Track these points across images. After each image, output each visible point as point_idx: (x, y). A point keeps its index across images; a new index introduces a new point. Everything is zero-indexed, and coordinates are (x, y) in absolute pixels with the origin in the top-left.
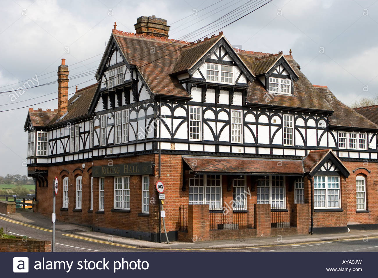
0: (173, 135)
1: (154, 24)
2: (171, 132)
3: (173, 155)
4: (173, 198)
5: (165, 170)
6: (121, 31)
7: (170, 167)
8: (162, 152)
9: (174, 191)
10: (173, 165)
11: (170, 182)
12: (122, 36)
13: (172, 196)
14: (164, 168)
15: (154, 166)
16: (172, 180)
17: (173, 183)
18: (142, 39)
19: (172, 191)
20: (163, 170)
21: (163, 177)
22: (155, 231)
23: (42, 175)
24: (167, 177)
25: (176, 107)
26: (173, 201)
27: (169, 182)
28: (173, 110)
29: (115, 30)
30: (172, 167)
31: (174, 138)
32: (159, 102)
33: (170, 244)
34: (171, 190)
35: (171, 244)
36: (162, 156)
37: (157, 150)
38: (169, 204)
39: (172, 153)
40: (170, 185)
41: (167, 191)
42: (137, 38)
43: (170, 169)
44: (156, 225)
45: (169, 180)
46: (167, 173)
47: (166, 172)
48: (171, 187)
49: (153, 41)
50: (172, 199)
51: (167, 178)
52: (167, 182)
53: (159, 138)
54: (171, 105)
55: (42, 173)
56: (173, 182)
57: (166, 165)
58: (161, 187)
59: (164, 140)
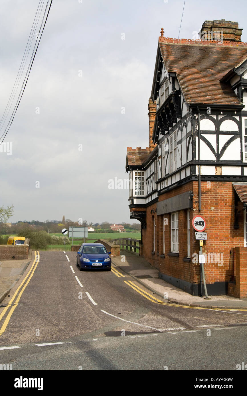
0: (218, 155)
1: (220, 29)
2: (216, 152)
3: (219, 182)
4: (220, 238)
5: (208, 202)
6: (170, 38)
7: (215, 198)
8: (203, 179)
9: (222, 230)
10: (219, 195)
11: (216, 217)
12: (172, 44)
13: (218, 236)
14: (206, 200)
15: (193, 196)
16: (219, 215)
17: (221, 219)
18: (197, 45)
19: (219, 230)
20: (205, 202)
21: (205, 211)
22: (195, 282)
23: (140, 217)
24: (211, 210)
25: (222, 120)
26: (220, 243)
27: (214, 217)
28: (218, 124)
29: (161, 37)
30: (218, 198)
31: (220, 159)
32: (197, 114)
33: (208, 299)
34: (217, 227)
35: (211, 299)
36: (202, 184)
37: (196, 176)
38: (214, 247)
39: (218, 180)
40: (216, 221)
41: (212, 230)
42: (191, 45)
43: (215, 200)
44: (196, 273)
45: (214, 215)
46: (211, 206)
47: (209, 204)
48: (216, 223)
49: (212, 46)
50: (219, 240)
51: (211, 212)
52: (211, 217)
53: (198, 160)
54: (215, 117)
55: (140, 214)
56: (219, 217)
57: (209, 195)
58: (199, 223)
59: (205, 162)
